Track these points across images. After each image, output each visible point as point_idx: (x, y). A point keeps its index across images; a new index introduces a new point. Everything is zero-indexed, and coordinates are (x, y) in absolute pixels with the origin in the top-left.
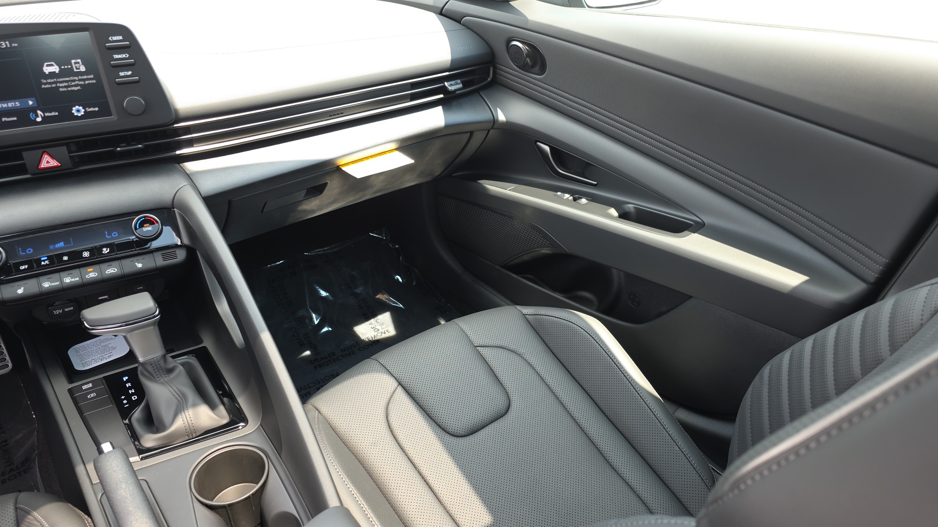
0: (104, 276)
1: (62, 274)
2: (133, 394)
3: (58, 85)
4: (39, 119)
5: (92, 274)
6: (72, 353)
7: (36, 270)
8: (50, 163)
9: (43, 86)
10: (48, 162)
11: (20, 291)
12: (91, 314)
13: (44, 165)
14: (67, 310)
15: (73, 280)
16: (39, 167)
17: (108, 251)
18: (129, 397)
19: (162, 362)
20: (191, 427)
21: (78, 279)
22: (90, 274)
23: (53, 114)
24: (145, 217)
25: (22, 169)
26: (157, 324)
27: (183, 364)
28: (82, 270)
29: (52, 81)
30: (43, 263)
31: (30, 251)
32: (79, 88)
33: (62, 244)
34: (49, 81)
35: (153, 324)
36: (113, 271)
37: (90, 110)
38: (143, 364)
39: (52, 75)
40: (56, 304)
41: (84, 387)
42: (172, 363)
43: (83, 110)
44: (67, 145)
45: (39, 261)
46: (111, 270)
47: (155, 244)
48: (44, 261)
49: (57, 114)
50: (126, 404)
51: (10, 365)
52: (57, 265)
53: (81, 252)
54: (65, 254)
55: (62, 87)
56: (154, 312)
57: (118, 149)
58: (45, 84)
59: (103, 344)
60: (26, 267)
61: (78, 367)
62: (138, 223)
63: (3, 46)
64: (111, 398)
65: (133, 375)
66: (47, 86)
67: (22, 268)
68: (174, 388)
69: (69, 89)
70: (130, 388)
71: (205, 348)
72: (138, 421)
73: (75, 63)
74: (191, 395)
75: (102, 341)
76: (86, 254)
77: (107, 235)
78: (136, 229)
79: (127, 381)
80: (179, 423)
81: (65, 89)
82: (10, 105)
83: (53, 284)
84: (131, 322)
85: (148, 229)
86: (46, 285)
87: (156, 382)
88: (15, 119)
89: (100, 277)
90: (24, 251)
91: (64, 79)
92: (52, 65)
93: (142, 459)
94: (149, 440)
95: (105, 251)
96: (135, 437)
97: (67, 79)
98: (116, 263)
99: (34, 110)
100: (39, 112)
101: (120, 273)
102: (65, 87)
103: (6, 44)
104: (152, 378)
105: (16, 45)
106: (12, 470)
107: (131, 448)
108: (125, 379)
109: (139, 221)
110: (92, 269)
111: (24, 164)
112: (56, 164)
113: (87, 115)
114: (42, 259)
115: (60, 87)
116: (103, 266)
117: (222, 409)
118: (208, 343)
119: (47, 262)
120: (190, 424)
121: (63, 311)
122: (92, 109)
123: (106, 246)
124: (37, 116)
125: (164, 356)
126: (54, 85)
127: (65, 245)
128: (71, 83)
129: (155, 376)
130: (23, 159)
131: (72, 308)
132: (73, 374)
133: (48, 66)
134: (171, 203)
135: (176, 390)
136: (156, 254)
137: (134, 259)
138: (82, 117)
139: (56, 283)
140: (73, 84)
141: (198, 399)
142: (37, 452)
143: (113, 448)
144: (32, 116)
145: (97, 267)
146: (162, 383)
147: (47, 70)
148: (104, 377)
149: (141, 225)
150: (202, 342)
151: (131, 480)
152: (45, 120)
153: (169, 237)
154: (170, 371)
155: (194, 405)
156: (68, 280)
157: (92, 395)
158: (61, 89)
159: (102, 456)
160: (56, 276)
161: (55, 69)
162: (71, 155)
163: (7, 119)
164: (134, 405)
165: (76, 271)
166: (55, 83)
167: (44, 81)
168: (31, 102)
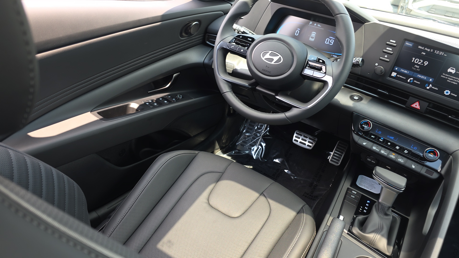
0: (396, 160)
1: (383, 148)
2: (366, 209)
3: (449, 78)
4: (428, 88)
5: (393, 156)
6: (360, 177)
7: (376, 141)
8: (416, 106)
9: (442, 76)
10: (416, 105)
11: (364, 144)
12: (379, 170)
13: (414, 106)
14: (372, 161)
15: (384, 153)
16: (411, 106)
17: (407, 152)
18: (363, 209)
19: (386, 209)
20: (374, 242)
21: (386, 154)
22: (392, 156)
23: (436, 89)
24: (434, 150)
25: (404, 103)
26: (398, 193)
27: (393, 217)
28: (391, 152)
29: (448, 76)
30: (380, 140)
31: (380, 133)
32: (456, 84)
33: (393, 138)
34: (446, 75)
35: (397, 192)
36: (401, 161)
37: (453, 95)
38: (379, 203)
39: (450, 73)
40: (370, 157)
41: (353, 192)
42: (390, 212)
43: (449, 93)
44: (430, 103)
46: (401, 160)
47: (428, 164)
48: (381, 139)
49: (437, 89)
50: (360, 210)
51: (339, 164)
52: (384, 144)
53: (396, 145)
54: (390, 142)
56: (402, 188)
57: (450, 117)
58: (443, 75)
59: (372, 183)
60: (374, 137)
61: (358, 183)
62: (429, 150)
63: (440, 54)
64: (358, 204)
65: (372, 203)
66: (444, 77)
67: (372, 136)
68: (382, 222)
69: (452, 82)
70: (367, 206)
71: (408, 219)
72: (359, 220)
74: (385, 230)
75: (373, 182)
76: (398, 148)
77: (412, 146)
78: (426, 152)
79: (368, 203)
80: (371, 236)
81: (450, 81)
82: (422, 77)
83: (377, 149)
84: (390, 184)
85: (431, 155)
86: (374, 148)
87: (378, 213)
88: (419, 83)
89: (395, 159)
90: (378, 131)
91: (453, 77)
92: (453, 69)
93: (348, 234)
94: (356, 230)
96: (352, 224)
97: (454, 78)
98: (405, 159)
99: (429, 83)
100: (431, 85)
101: (403, 164)
102: (451, 81)
103: (442, 54)
104: (378, 210)
105: (446, 55)
106: (310, 195)
107: (348, 226)
108: (368, 202)
109: (430, 150)
110: (394, 155)
111: (407, 101)
112: (418, 108)
113: (450, 96)
114: (381, 138)
115: (448, 79)
116: (399, 156)
117: (391, 248)
118: (411, 219)
119: (382, 140)
120: (374, 241)
121: (371, 161)
122: (454, 95)
123: (408, 150)
124: (428, 86)
125: (389, 207)
126: (446, 78)
127: (394, 139)
128: (454, 80)
129: (379, 211)
130: (408, 99)
131: (374, 162)
132: (354, 184)
133: (451, 69)
134: (452, 152)
135: (382, 224)
136: (424, 167)
137: (414, 163)
138: (447, 96)
139: (378, 150)
140: (456, 81)
141: (386, 235)
142: (321, 197)
143: (343, 220)
144: (427, 85)
145: (397, 155)
146: (379, 216)
147: (450, 70)
148: (362, 195)
149: (430, 152)
150: (409, 216)
151: (338, 236)
152: (431, 89)
153: (437, 165)
154: (386, 215)
155: (383, 236)
157: (353, 196)
158: (448, 81)
159: (338, 219)
160: (380, 147)
161: (453, 72)
162: (427, 108)
163: (416, 82)
164: (362, 213)
165: (388, 151)
166: (448, 77)
167: (444, 74)
168: (431, 80)
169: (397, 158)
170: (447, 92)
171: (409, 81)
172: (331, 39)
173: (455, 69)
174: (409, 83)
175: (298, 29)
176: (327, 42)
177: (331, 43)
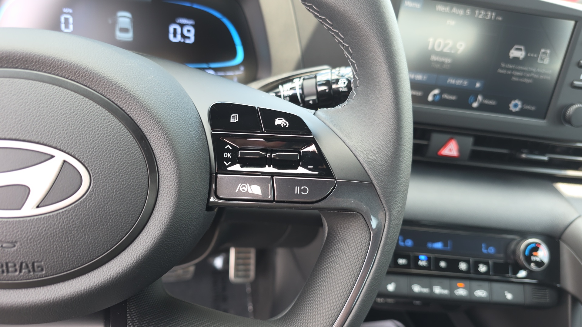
0: (473, 297)
1: (434, 280)
3: (514, 72)
4: (475, 105)
8: (451, 151)
9: (499, 71)
10: (451, 149)
13: (444, 151)
15: (442, 292)
16: (439, 153)
17: (485, 269)
21: (447, 292)
22: (460, 291)
23: (492, 102)
24: (537, 243)
28: (454, 282)
29: (511, 67)
30: (420, 263)
31: (411, 244)
32: (531, 81)
33: (441, 246)
34: (508, 66)
36: (482, 294)
37: (527, 107)
39: (516, 59)
43: (520, 106)
45: (418, 259)
46: (481, 292)
48: (422, 260)
52: (432, 269)
53: (459, 262)
55: (516, 76)
57: (524, 155)
58: (502, 68)
60: (404, 261)
63: (488, 17)
66: (504, 71)
67: (400, 261)
69: (521, 80)
73: (544, 53)
76: (463, 266)
78: (524, 253)
81: (518, 79)
82: (458, 82)
83: (423, 290)
86: (417, 289)
88: (455, 98)
89: (469, 297)
90: (404, 241)
91: (522, 68)
92: (520, 50)
95: (483, 268)
97: (525, 68)
98: (486, 284)
99: (475, 93)
100: (480, 98)
101: (488, 299)
102: (520, 77)
103: (491, 16)
105: (500, 19)
109: (530, 247)
110: (463, 285)
111: (427, 146)
112: (456, 154)
113: (521, 112)
114: (421, 257)
115: (514, 75)
116: (475, 284)
119: (425, 263)
122: (529, 107)
123: (484, 262)
124: (475, 100)
126: (509, 72)
128: (526, 74)
133: (517, 49)
134: (561, 233)
136: (526, 287)
137: (506, 286)
138: (516, 113)
139: (426, 290)
144: (471, 98)
145: (468, 282)
147: (513, 53)
149: (531, 252)
152: (482, 107)
156: (438, 290)
158: (514, 79)
160: (426, 280)
161: (521, 55)
162: (473, 148)
163: (447, 96)
165: (447, 282)
166: (512, 70)
167: (503, 65)
168: (478, 85)
169: (471, 291)
170: (516, 106)
171: (430, 98)
172: (182, 26)
173: (522, 48)
174: (433, 103)
175: (66, 10)
176: (175, 36)
177: (189, 38)
